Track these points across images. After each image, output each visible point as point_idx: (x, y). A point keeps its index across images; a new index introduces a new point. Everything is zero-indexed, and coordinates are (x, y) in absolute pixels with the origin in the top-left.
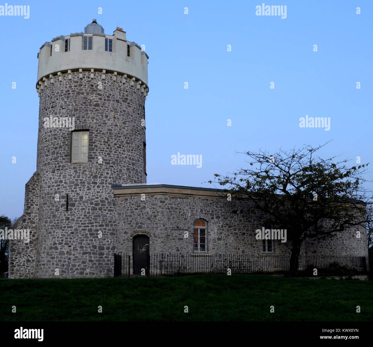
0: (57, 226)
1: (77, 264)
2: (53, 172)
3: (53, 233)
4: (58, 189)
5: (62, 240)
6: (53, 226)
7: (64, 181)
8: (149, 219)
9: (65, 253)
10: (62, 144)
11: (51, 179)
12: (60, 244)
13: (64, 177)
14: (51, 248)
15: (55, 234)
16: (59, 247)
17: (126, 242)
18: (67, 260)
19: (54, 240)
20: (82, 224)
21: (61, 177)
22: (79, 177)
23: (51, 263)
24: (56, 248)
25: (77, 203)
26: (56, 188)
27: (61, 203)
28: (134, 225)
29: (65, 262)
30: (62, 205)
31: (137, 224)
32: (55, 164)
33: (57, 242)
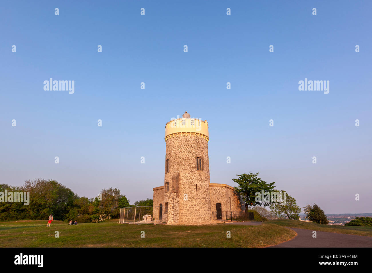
0: (193, 198)
1: (203, 215)
2: (189, 173)
3: (191, 201)
4: (192, 181)
5: (196, 204)
6: (191, 197)
7: (195, 178)
8: (221, 196)
9: (198, 210)
10: (193, 162)
11: (188, 176)
12: (195, 206)
13: (195, 176)
14: (190, 208)
15: (192, 201)
16: (194, 207)
17: (214, 205)
18: (198, 213)
19: (192, 204)
20: (203, 197)
21: (194, 176)
22: (200, 177)
23: (191, 214)
24: (193, 208)
25: (200, 188)
26: (191, 181)
27: (194, 188)
28: (216, 199)
29: (198, 214)
30: (195, 189)
31: (217, 198)
32: (190, 170)
33: (193, 205)
